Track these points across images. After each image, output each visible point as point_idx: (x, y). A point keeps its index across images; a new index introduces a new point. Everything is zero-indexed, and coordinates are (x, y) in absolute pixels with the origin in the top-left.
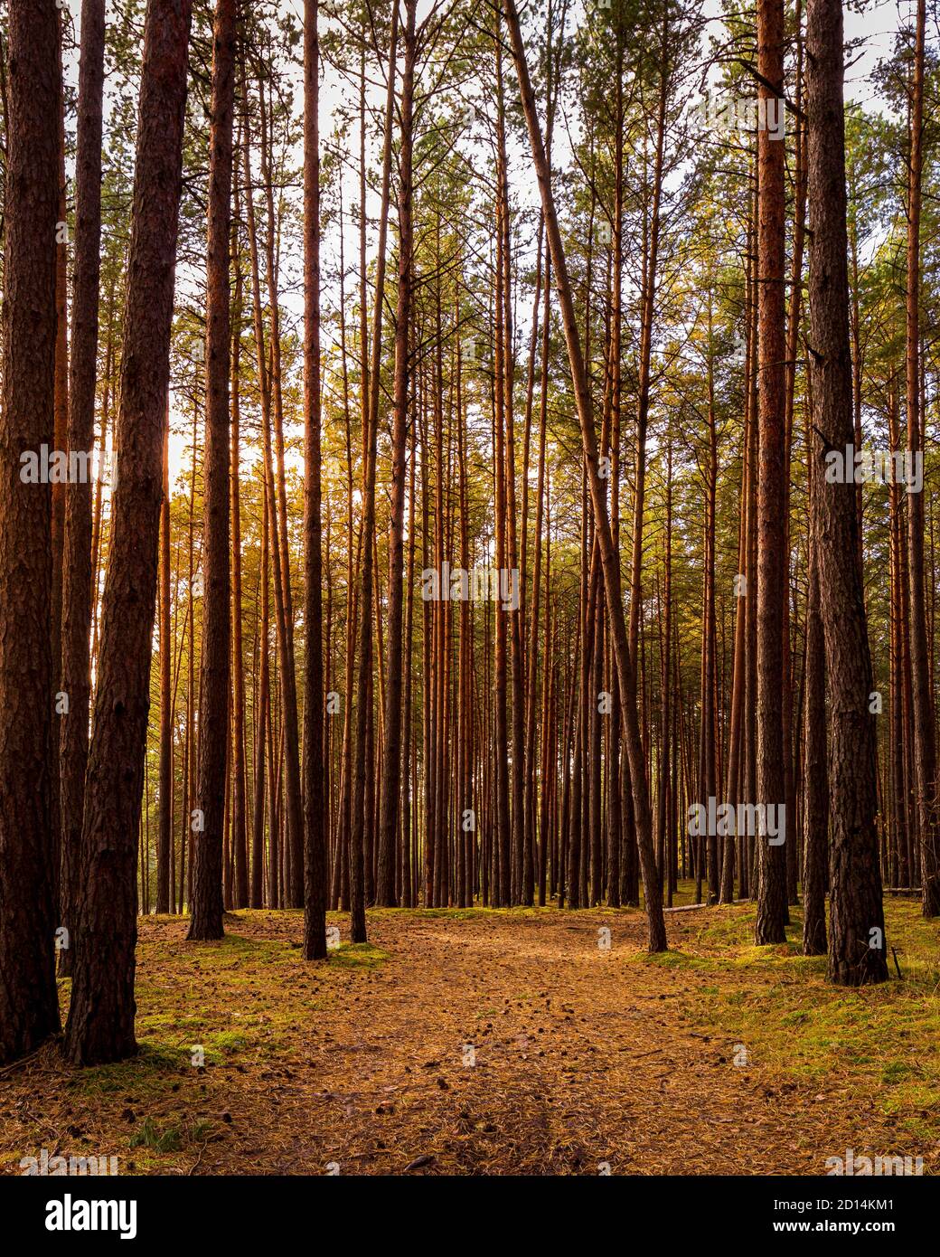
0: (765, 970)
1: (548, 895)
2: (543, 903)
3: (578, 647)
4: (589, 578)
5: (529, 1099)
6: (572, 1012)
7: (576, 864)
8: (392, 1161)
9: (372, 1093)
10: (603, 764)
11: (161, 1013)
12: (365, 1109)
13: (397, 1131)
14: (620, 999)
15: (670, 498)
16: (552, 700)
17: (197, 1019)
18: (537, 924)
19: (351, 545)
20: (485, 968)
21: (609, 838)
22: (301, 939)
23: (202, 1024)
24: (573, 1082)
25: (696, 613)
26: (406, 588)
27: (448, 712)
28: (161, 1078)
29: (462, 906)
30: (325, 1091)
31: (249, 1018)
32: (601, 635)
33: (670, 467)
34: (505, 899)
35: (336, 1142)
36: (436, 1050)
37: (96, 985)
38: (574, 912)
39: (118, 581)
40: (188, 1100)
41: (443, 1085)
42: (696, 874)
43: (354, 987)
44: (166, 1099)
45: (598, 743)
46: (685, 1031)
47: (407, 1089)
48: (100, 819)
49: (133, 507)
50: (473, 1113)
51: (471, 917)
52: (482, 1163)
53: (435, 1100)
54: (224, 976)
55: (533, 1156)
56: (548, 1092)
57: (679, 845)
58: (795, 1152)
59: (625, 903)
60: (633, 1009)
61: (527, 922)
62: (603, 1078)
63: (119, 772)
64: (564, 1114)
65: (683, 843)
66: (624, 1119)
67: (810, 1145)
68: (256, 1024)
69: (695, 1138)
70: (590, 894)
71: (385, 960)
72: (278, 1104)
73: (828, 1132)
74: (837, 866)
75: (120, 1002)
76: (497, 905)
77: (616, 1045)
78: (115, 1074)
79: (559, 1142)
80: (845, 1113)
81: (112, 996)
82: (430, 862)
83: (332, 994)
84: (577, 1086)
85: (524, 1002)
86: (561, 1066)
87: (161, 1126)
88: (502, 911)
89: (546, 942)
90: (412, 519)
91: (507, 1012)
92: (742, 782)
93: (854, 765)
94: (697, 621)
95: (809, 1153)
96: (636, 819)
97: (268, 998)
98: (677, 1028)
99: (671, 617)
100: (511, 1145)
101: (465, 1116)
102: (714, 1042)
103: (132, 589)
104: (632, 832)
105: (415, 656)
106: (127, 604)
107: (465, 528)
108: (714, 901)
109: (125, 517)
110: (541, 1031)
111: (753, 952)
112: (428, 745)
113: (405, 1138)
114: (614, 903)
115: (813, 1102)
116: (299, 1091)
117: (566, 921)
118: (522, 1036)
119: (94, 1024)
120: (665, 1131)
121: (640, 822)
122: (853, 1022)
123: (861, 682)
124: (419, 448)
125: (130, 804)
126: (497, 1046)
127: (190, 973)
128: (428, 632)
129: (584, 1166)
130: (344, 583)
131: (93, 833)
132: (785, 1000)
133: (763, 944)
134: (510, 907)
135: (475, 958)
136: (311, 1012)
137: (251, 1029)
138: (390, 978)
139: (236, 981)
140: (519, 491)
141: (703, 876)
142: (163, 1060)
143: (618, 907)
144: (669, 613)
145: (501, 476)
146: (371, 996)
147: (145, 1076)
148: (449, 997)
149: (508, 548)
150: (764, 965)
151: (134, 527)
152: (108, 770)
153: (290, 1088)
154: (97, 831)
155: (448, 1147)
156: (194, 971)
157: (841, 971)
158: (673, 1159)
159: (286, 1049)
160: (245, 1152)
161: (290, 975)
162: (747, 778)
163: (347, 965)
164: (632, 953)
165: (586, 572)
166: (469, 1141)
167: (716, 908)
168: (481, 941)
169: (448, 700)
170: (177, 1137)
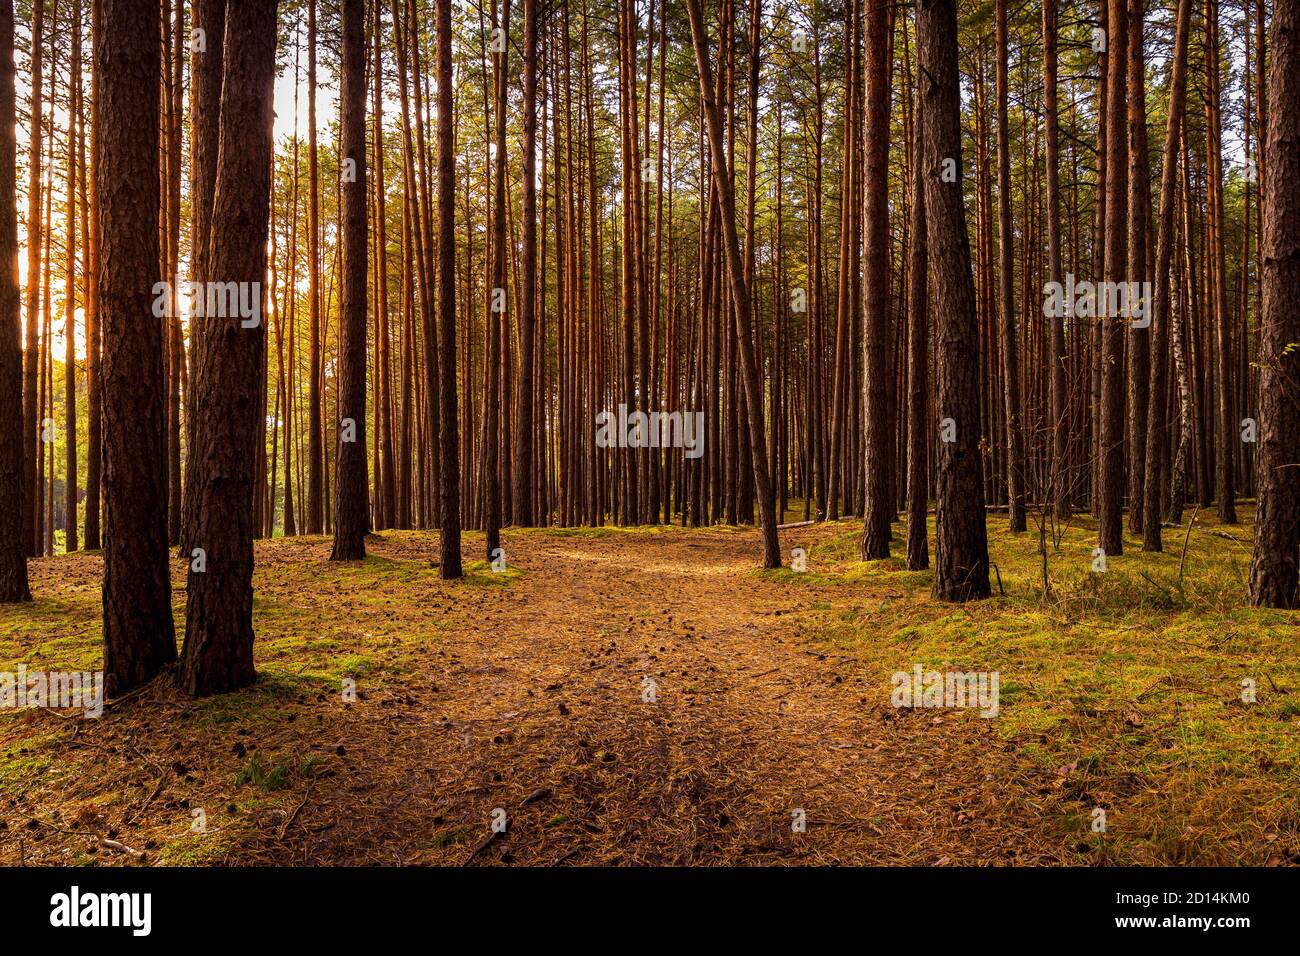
0: (872, 584)
1: (672, 514)
2: (667, 522)
3: (697, 289)
4: (707, 224)
5: (649, 724)
6: (693, 629)
7: (697, 486)
8: (508, 795)
9: (493, 721)
10: (721, 395)
11: (295, 634)
12: (483, 738)
13: (515, 761)
14: (738, 618)
15: (780, 152)
16: (675, 337)
17: (328, 641)
18: (662, 541)
19: (489, 193)
20: (612, 584)
21: (727, 462)
22: (438, 558)
23: (332, 647)
24: (693, 705)
25: (802, 259)
26: (539, 234)
27: (580, 348)
28: (278, 708)
29: (594, 525)
30: (445, 719)
31: (380, 640)
32: (718, 277)
33: (780, 124)
34: (632, 519)
35: (452, 775)
36: (559, 671)
37: (210, 614)
38: (695, 530)
39: (228, 204)
40: (302, 731)
41: (564, 711)
42: (805, 494)
43: (486, 605)
44: (281, 730)
45: (716, 376)
46: (801, 648)
47: (527, 715)
48: (212, 445)
49: (243, 127)
50: (593, 740)
51: (601, 536)
52: (600, 796)
53: (555, 727)
54: (362, 596)
55: (652, 788)
56: (668, 717)
57: (790, 468)
58: (916, 781)
59: (741, 522)
60: (751, 626)
61: (652, 540)
62: (723, 700)
63: (232, 398)
64: (684, 740)
65: (793, 466)
66: (744, 745)
67: (931, 774)
68: (385, 646)
69: (815, 766)
70: (710, 513)
71: (518, 578)
72: (395, 733)
73: (949, 759)
74: (944, 488)
75: (236, 632)
76: (626, 524)
77: (735, 664)
78: (230, 705)
79: (678, 770)
80: (964, 737)
81: (228, 625)
82: (564, 485)
83: (464, 614)
84: (697, 709)
85: (648, 618)
86: (681, 687)
87: (270, 761)
88: (629, 530)
89: (669, 558)
90: (544, 168)
91: (630, 630)
92: (846, 411)
93: (960, 392)
94: (804, 266)
95: (930, 782)
96: (753, 444)
97: (401, 618)
98: (793, 645)
99: (781, 262)
100: (630, 776)
101: (584, 744)
102: (829, 660)
103: (243, 212)
104: (748, 457)
105: (548, 296)
106: (237, 227)
107: (593, 178)
108: (821, 518)
109: (234, 137)
110: (662, 649)
111: (859, 566)
112: (561, 378)
113: (523, 770)
114: (732, 522)
115: (931, 725)
116: (418, 719)
117: (688, 539)
118: (644, 655)
119: (208, 654)
120: (784, 757)
121: (756, 447)
122: (961, 639)
123: (966, 313)
124: (550, 104)
125: (244, 431)
126: (620, 666)
127: (331, 593)
128: (560, 273)
129: (703, 798)
130: (483, 229)
131: (205, 461)
132: (895, 616)
133: (869, 559)
134: (637, 525)
135: (603, 575)
136: (440, 632)
137: (380, 652)
138: (521, 596)
139: (373, 600)
140: (642, 143)
141: (811, 495)
142: (282, 688)
143: (735, 525)
144: (779, 258)
145: (627, 129)
146: (501, 616)
147: (261, 705)
148: (576, 615)
149: (633, 197)
150: (870, 579)
151: (243, 149)
152: (220, 396)
153: (409, 717)
154: (209, 459)
155: (565, 778)
156: (334, 590)
157: (947, 589)
158: (794, 790)
159: (410, 673)
160: (356, 789)
161: (426, 593)
162: (851, 407)
163: (481, 584)
164: (747, 568)
165: (703, 219)
166: (587, 771)
167: (823, 525)
168: (609, 558)
169: (580, 337)
170: (285, 774)
